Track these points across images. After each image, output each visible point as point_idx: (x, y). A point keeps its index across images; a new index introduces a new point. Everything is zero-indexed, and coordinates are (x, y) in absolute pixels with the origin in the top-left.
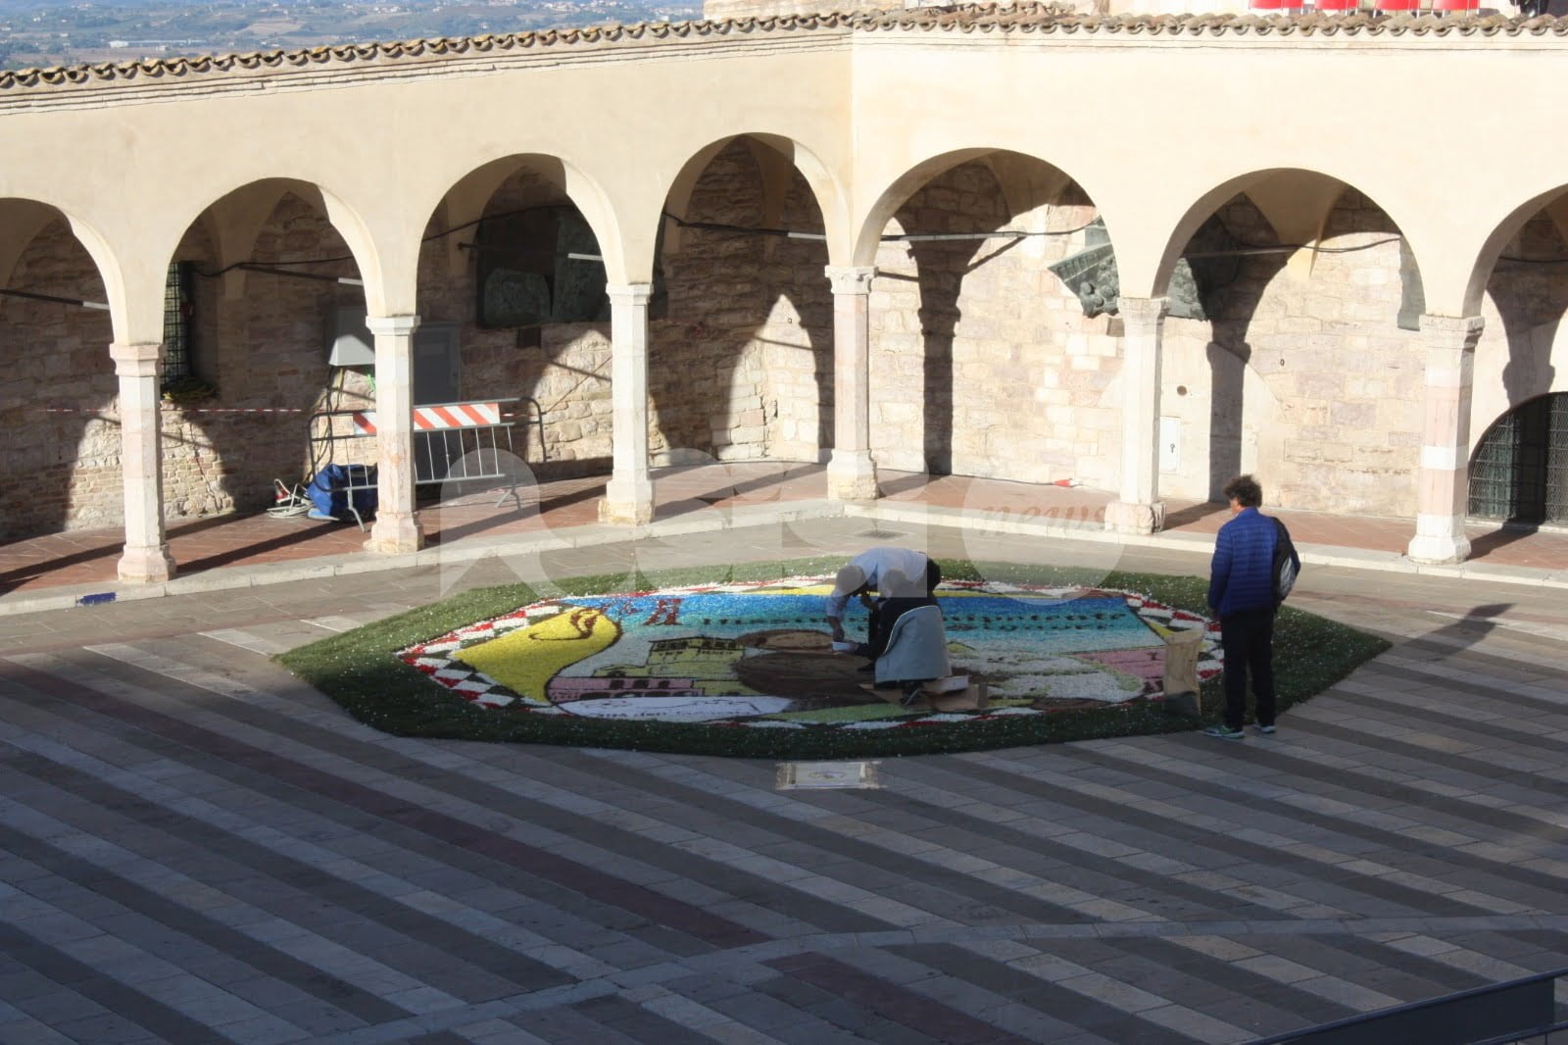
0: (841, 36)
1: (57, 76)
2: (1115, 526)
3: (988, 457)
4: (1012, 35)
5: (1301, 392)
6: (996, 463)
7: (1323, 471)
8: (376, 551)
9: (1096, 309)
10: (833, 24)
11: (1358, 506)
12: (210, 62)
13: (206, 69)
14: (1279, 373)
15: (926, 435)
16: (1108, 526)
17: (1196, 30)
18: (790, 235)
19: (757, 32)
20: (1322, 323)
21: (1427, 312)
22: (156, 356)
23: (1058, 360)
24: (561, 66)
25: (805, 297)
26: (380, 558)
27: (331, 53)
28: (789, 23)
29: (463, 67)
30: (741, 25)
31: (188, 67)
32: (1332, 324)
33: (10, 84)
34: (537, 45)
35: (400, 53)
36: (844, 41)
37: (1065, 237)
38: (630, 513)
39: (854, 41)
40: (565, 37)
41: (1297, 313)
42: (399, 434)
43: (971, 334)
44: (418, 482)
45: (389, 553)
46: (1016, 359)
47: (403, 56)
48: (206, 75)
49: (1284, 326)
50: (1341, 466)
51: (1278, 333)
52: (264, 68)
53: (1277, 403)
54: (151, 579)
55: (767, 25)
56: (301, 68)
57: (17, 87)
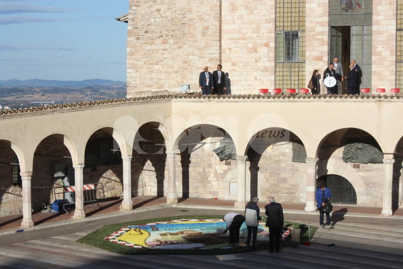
0: (170, 100)
1: (12, 112)
2: (237, 207)
3: (197, 193)
4: (210, 99)
5: (270, 176)
6: (199, 194)
7: (276, 193)
8: (75, 218)
9: (223, 159)
10: (168, 97)
11: (284, 201)
12: (43, 108)
13: (42, 109)
14: (265, 172)
15: (183, 189)
16: (235, 207)
17: (253, 98)
18: (156, 144)
19: (153, 99)
20: (275, 161)
21: (307, 157)
22: (31, 175)
23: (214, 171)
24: (114, 108)
25: (152, 158)
26: (77, 220)
27: (68, 105)
28: (160, 97)
29: (94, 108)
30: (150, 98)
31: (39, 109)
32: (277, 161)
33: (2, 114)
34: (109, 103)
35: (82, 105)
36: (170, 101)
37: (215, 143)
38: (128, 208)
39: (173, 101)
40: (115, 101)
41: (269, 159)
42: (81, 191)
43: (193, 166)
44: (85, 202)
45: (79, 219)
46: (204, 171)
47: (82, 106)
48: (42, 111)
49: (266, 162)
50: (280, 192)
51: (265, 163)
52: (54, 109)
53: (265, 179)
54: (30, 226)
55: (155, 98)
56: (62, 109)
57: (3, 114)
